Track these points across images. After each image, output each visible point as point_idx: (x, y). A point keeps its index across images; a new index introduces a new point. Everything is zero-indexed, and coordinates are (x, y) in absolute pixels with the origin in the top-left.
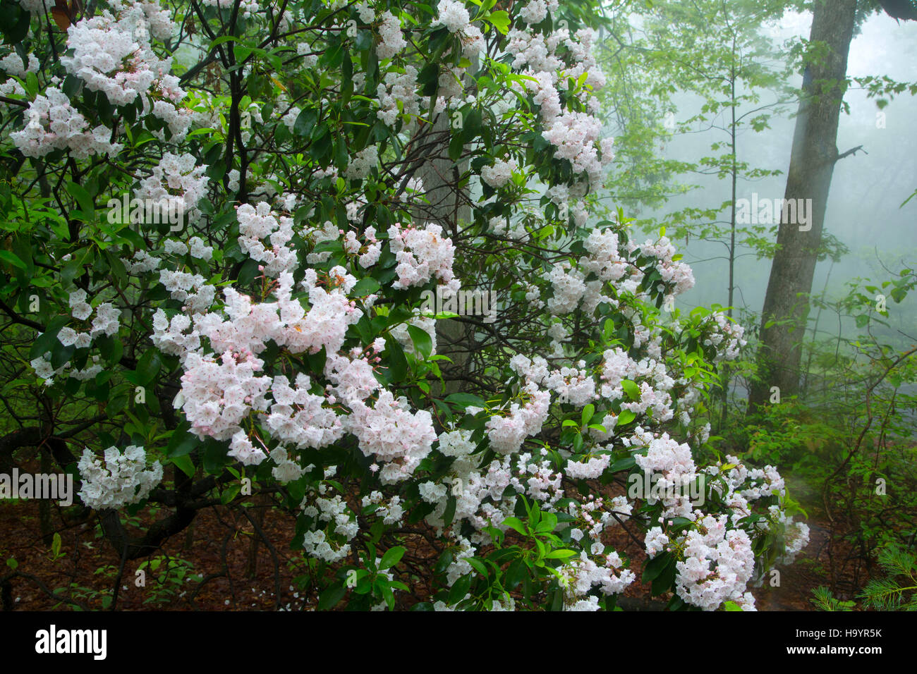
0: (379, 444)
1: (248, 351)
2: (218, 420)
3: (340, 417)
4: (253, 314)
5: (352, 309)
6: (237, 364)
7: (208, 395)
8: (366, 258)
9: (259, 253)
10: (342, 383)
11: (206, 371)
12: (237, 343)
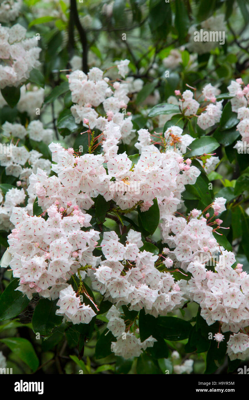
0: (223, 310)
1: (75, 205)
2: (44, 275)
3: (179, 282)
4: (78, 167)
5: (188, 167)
6: (62, 218)
7: (35, 250)
8: (205, 119)
9: (92, 120)
10: (180, 246)
11: (31, 226)
12: (63, 198)
